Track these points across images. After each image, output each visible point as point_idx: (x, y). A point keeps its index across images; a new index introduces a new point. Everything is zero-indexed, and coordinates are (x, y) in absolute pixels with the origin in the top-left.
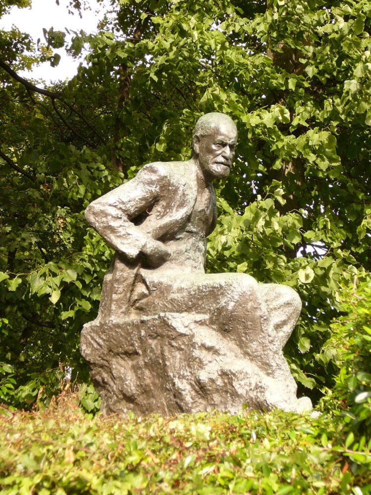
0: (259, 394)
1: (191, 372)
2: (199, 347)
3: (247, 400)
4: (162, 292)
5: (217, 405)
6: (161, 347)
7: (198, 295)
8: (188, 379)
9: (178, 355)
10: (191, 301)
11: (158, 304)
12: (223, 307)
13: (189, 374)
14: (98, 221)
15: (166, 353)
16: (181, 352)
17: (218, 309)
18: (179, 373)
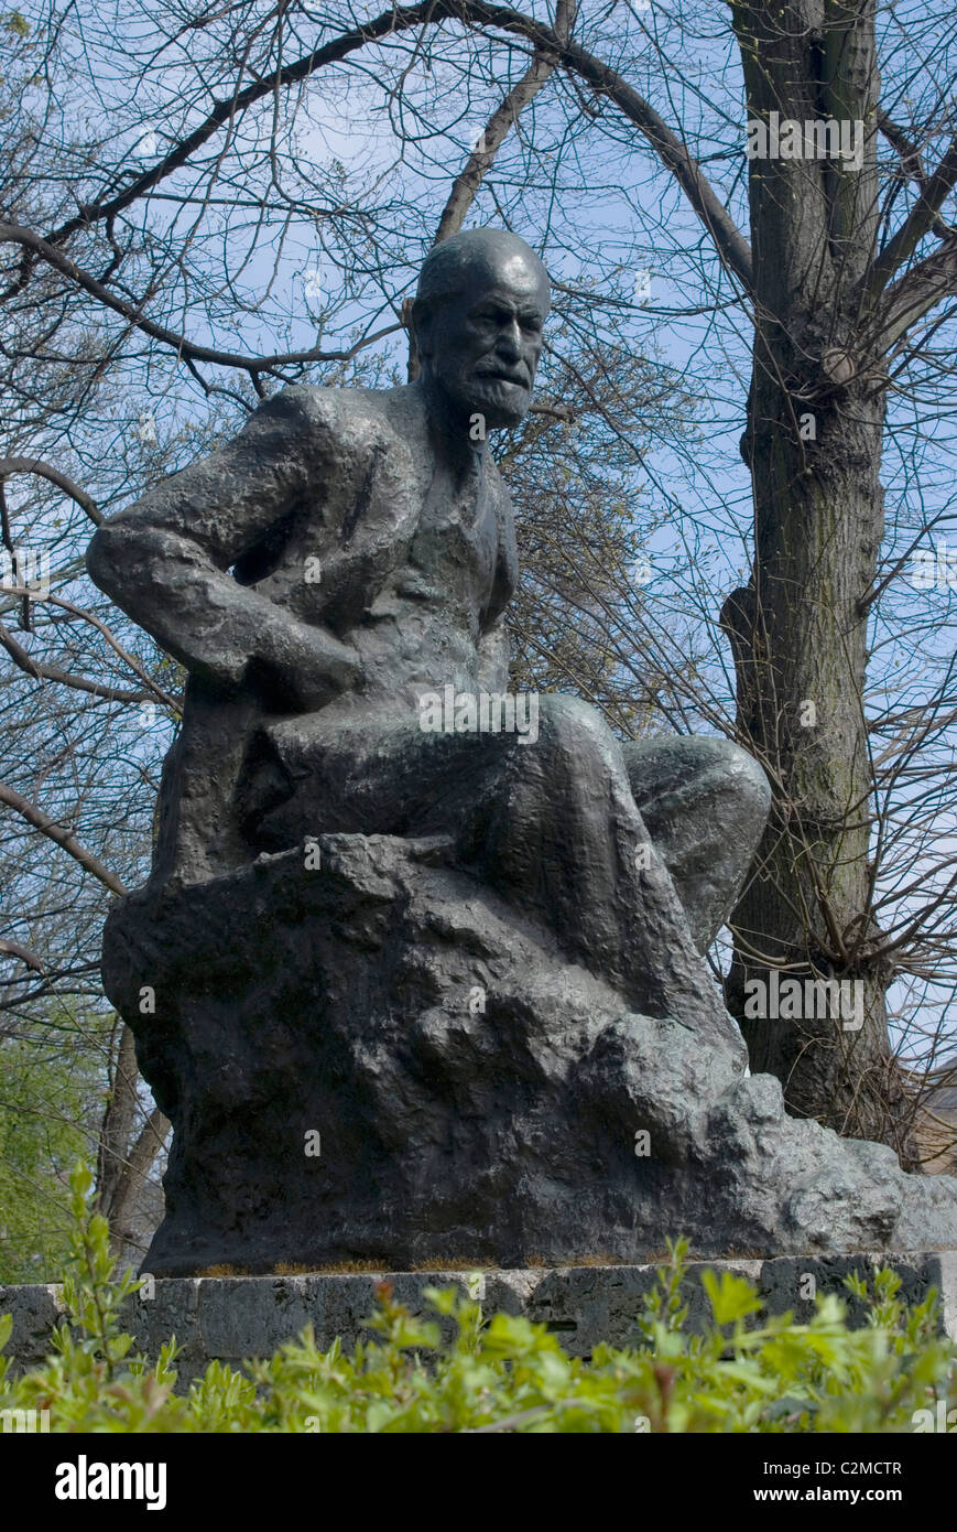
0: (606, 1073)
1: (398, 1018)
2: (422, 933)
3: (571, 1093)
4: (324, 781)
5: (484, 1119)
6: (314, 947)
7: (425, 774)
8: (389, 1042)
9: (362, 965)
10: (406, 797)
11: (315, 817)
12: (493, 802)
13: (394, 1023)
14: (121, 575)
15: (329, 965)
16: (371, 957)
17: (478, 809)
18: (364, 1025)
